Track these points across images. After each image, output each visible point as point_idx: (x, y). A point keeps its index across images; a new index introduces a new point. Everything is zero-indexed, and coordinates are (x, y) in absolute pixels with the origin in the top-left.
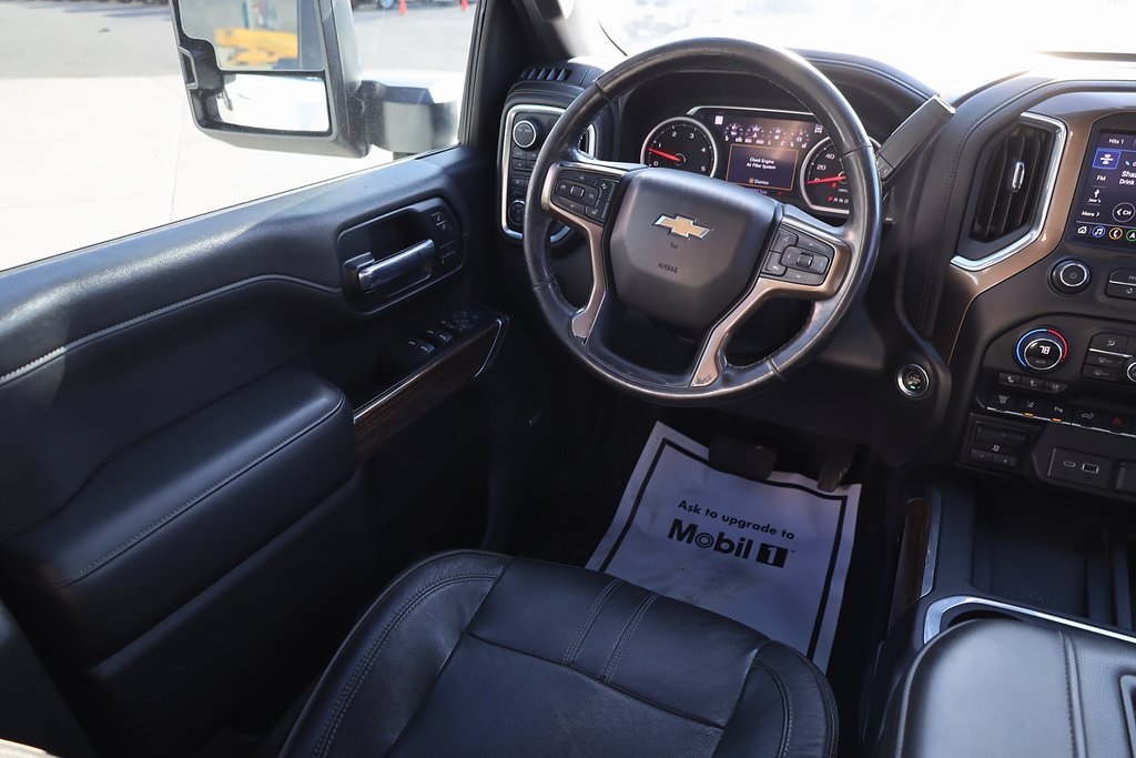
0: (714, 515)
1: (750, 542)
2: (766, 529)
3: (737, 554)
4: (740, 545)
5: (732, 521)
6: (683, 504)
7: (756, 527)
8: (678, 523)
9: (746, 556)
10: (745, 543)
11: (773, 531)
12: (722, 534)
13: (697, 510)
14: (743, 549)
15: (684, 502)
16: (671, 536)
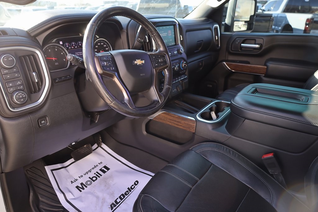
0: (82, 176)
1: (97, 172)
2: (95, 167)
3: (99, 177)
4: (96, 175)
5: (87, 173)
6: (72, 182)
7: (93, 168)
8: (77, 187)
9: (101, 175)
10: (97, 174)
11: (97, 166)
12: (90, 178)
13: (77, 180)
14: (98, 175)
15: (71, 181)
16: (81, 191)
